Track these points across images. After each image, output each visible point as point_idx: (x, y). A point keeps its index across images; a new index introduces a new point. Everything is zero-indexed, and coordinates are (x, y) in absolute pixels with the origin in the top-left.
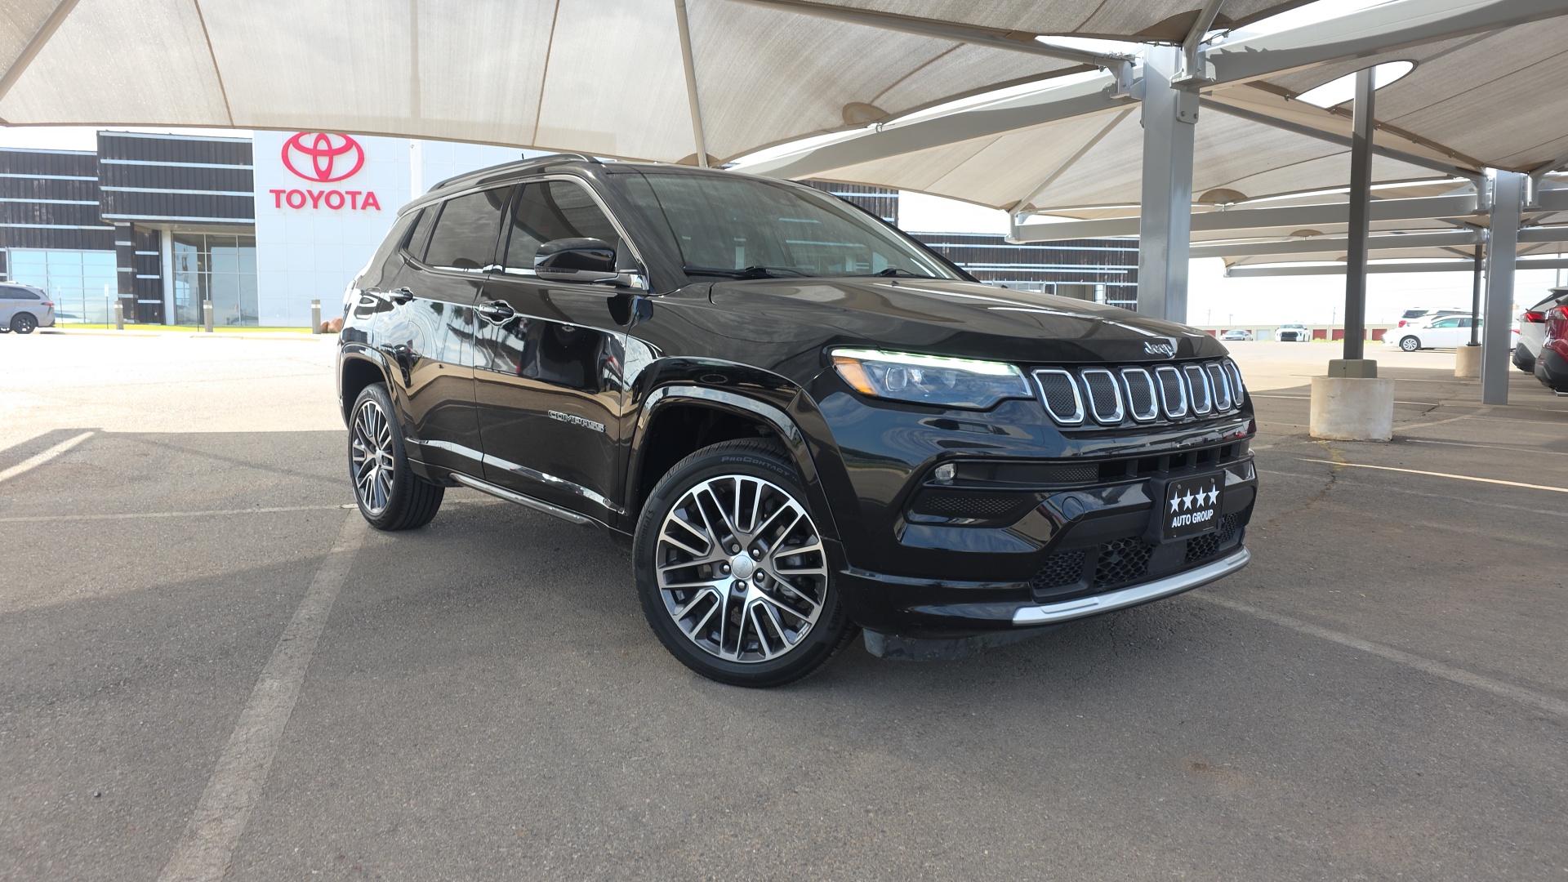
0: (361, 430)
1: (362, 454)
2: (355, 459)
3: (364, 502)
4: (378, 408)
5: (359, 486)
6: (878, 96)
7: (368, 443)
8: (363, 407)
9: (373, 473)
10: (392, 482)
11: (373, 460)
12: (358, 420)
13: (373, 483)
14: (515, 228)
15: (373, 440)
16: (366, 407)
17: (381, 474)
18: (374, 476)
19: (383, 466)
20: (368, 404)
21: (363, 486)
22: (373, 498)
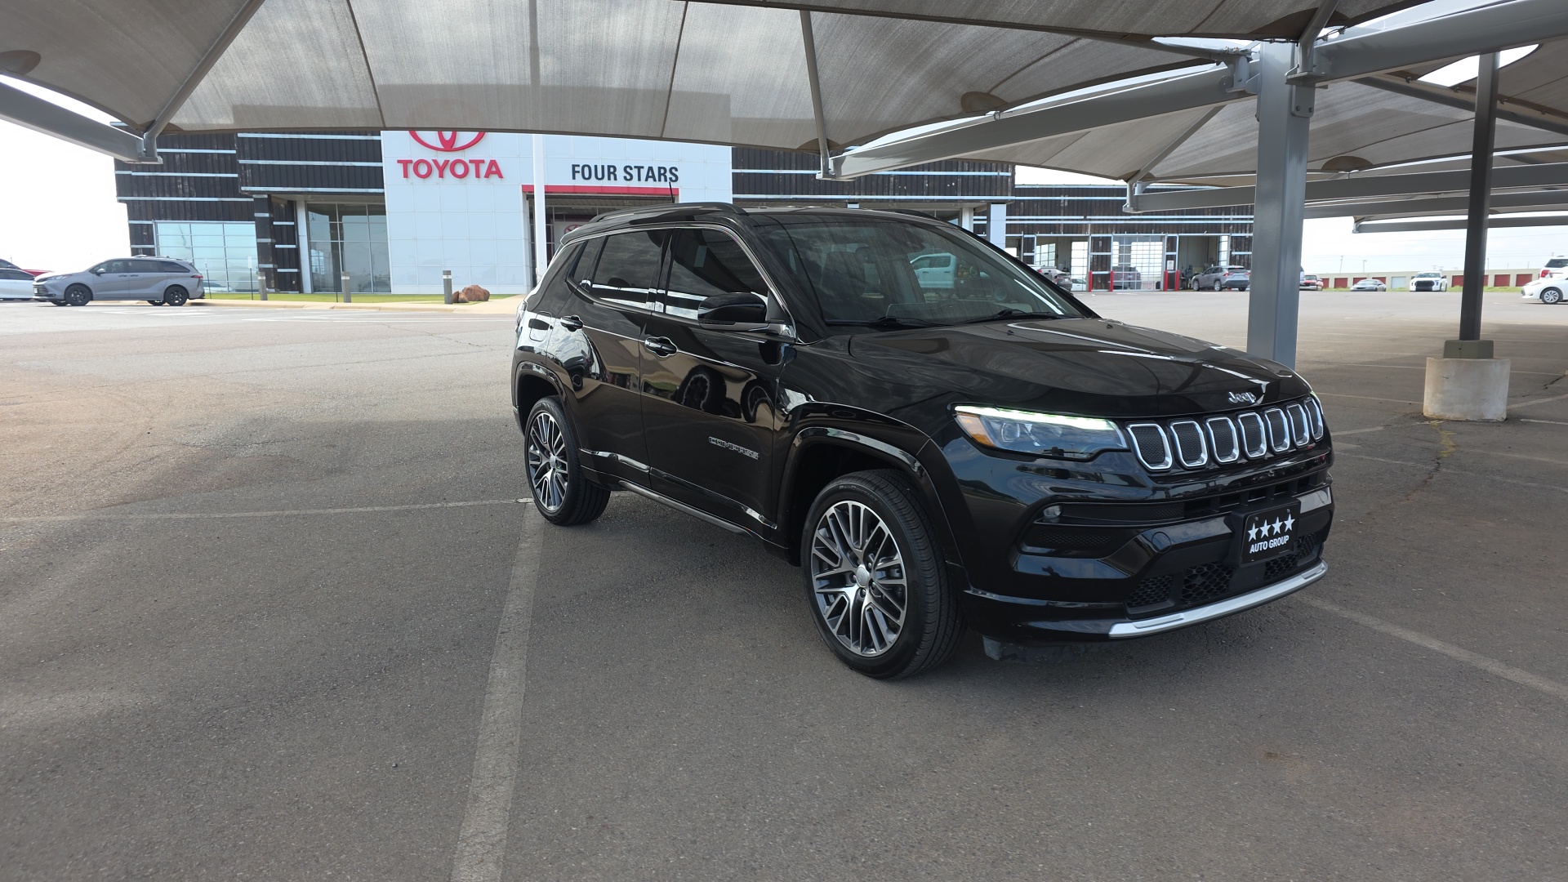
0: (535, 437)
1: (538, 459)
2: (531, 462)
3: (541, 500)
4: (552, 419)
5: (535, 486)
6: (997, 86)
7: (543, 449)
8: (538, 418)
9: (548, 475)
10: (566, 484)
11: (548, 463)
12: (533, 429)
13: (549, 484)
14: (675, 262)
15: (547, 446)
16: (541, 418)
17: (556, 477)
18: (549, 478)
19: (557, 470)
20: (542, 415)
21: (540, 486)
22: (549, 497)
